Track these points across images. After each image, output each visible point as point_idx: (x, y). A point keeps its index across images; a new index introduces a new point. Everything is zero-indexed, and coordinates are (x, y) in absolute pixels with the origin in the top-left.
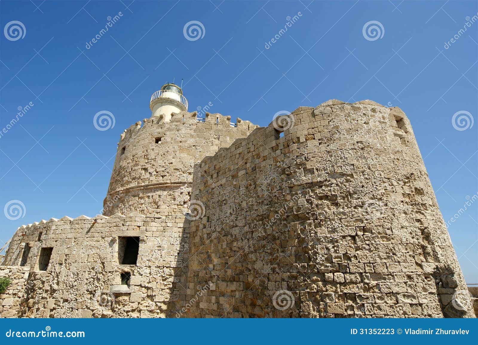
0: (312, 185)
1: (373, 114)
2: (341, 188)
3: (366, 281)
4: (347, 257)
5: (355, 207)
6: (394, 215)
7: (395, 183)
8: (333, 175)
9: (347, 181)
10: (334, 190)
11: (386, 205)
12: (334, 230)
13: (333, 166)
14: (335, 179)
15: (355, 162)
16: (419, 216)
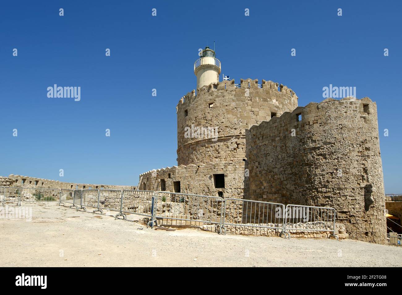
0: (314, 149)
1: (350, 105)
2: (328, 150)
3: (335, 191)
4: (328, 182)
5: (334, 160)
6: (351, 162)
7: (355, 146)
8: (325, 143)
9: (332, 146)
10: (325, 151)
11: (349, 158)
12: (323, 170)
13: (326, 139)
14: (326, 145)
15: (337, 136)
16: (364, 162)
